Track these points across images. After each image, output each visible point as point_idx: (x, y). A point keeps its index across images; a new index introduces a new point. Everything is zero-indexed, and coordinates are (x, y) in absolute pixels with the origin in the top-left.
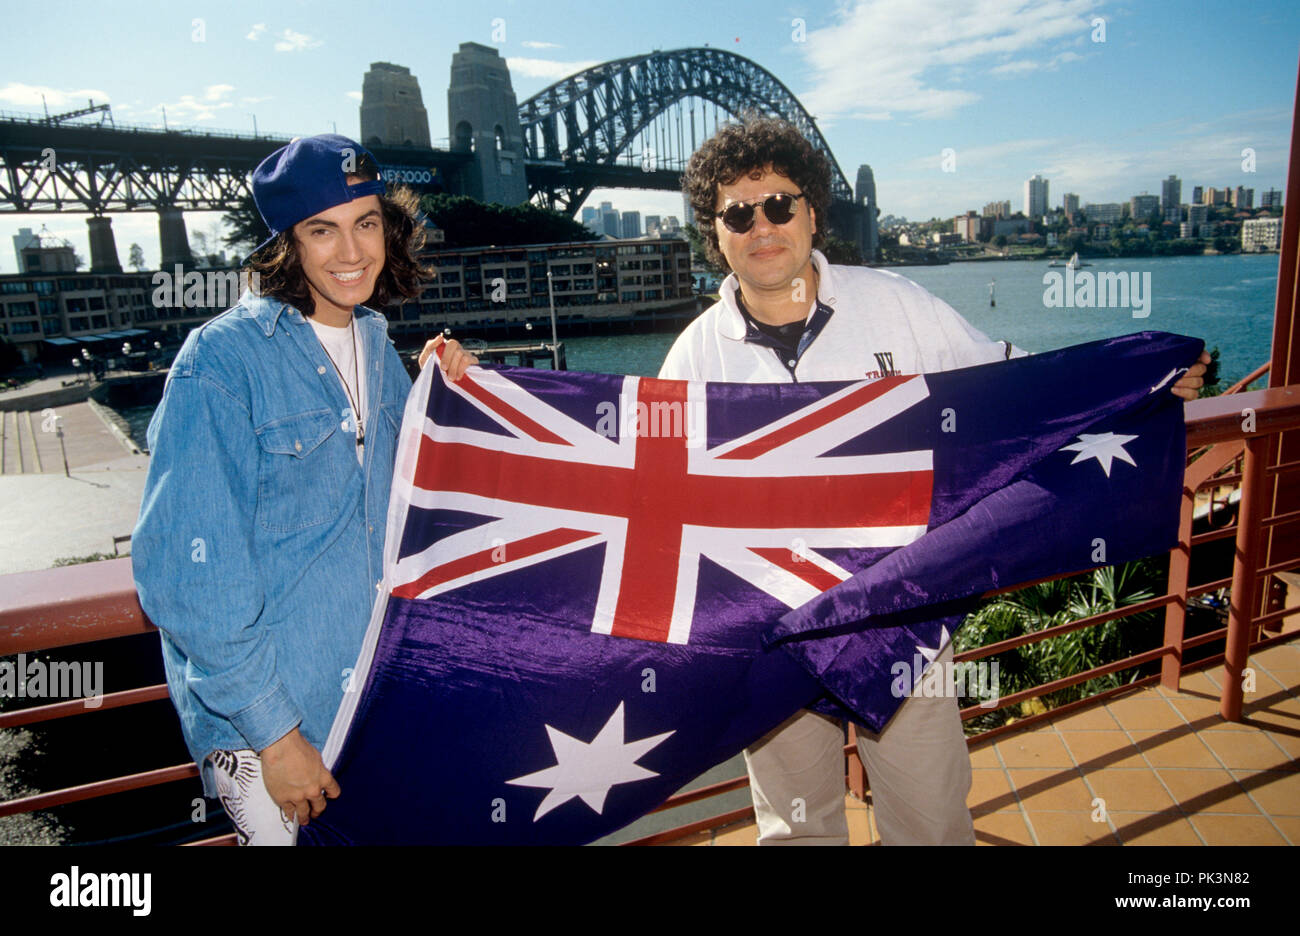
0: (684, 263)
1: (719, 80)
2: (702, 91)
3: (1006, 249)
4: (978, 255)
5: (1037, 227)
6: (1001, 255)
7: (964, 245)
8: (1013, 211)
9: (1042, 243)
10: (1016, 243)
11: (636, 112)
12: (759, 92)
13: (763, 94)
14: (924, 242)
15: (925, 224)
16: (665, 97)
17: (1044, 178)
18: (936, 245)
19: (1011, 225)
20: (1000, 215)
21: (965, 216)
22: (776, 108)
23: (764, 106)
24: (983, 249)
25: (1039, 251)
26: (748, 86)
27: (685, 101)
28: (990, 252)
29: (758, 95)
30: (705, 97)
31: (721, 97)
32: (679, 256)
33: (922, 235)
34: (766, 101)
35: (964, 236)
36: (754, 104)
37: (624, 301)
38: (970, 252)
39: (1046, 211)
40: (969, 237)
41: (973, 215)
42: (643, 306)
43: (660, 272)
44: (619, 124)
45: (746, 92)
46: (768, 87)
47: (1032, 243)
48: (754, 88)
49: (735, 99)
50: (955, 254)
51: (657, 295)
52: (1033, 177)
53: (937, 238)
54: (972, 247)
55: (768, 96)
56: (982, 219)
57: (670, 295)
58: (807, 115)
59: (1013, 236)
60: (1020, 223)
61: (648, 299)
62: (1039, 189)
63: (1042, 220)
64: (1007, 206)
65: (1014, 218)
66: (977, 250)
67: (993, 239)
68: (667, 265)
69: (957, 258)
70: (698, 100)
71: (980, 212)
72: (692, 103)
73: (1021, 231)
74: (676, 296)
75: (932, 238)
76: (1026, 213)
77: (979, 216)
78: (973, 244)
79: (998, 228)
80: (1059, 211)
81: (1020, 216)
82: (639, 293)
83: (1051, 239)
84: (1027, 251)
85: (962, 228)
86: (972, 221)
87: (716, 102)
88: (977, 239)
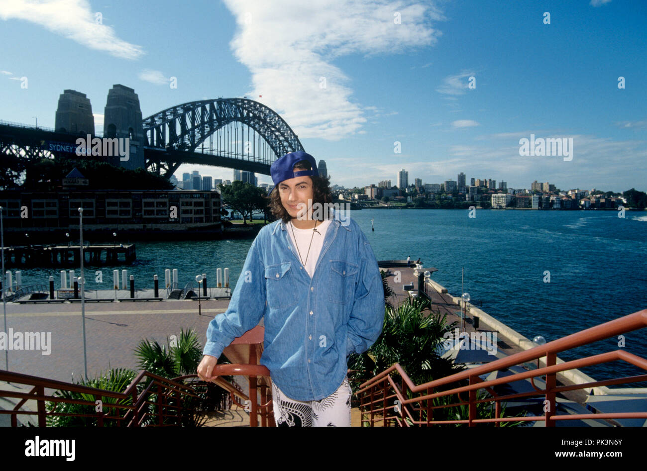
0: (217, 204)
1: (251, 115)
2: (243, 120)
3: (389, 203)
4: (375, 206)
5: (403, 193)
6: (386, 206)
7: (370, 200)
8: (392, 186)
9: (405, 201)
10: (393, 200)
11: (207, 127)
12: (271, 122)
13: (273, 123)
14: (350, 198)
15: (351, 190)
16: (223, 121)
17: (406, 171)
18: (356, 200)
19: (391, 192)
20: (386, 187)
21: (370, 187)
22: (278, 130)
23: (273, 129)
24: (378, 203)
25: (404, 204)
26: (265, 119)
27: (233, 123)
28: (382, 204)
29: (270, 123)
30: (243, 122)
31: (252, 123)
32: (213, 200)
33: (350, 195)
34: (274, 126)
35: (369, 196)
36: (268, 127)
37: (182, 223)
38: (372, 204)
39: (407, 186)
40: (372, 197)
41: (373, 186)
42: (193, 225)
43: (203, 208)
44: (198, 132)
45: (265, 121)
46: (275, 120)
47: (400, 201)
48: (268, 120)
49: (259, 124)
50: (365, 205)
51: (200, 220)
52: (401, 170)
53: (356, 196)
54: (373, 201)
55: (275, 124)
56: (378, 189)
57: (208, 220)
58: (294, 135)
59: (392, 197)
60: (395, 191)
61: (196, 222)
62: (404, 175)
63: (405, 191)
64: (389, 183)
65: (392, 188)
66: (376, 203)
67: (383, 198)
68: (207, 204)
69: (366, 207)
70: (240, 123)
71: (377, 185)
72: (237, 125)
73: (396, 195)
74: (211, 221)
75: (354, 197)
76: (398, 186)
77: (377, 187)
78: (374, 200)
79: (385, 193)
80: (413, 186)
81: (395, 187)
82: (191, 218)
83: (409, 199)
84: (399, 204)
85: (368, 192)
86: (373, 189)
87: (249, 125)
88: (375, 198)
